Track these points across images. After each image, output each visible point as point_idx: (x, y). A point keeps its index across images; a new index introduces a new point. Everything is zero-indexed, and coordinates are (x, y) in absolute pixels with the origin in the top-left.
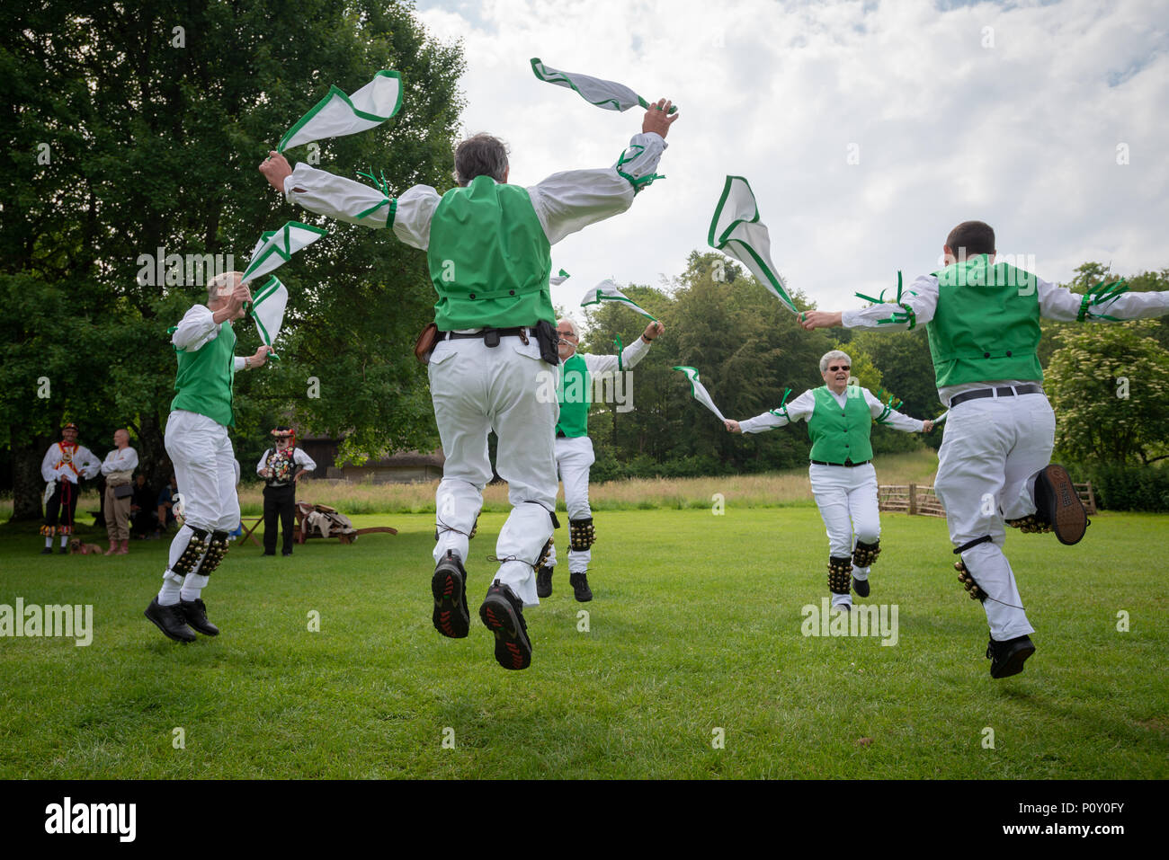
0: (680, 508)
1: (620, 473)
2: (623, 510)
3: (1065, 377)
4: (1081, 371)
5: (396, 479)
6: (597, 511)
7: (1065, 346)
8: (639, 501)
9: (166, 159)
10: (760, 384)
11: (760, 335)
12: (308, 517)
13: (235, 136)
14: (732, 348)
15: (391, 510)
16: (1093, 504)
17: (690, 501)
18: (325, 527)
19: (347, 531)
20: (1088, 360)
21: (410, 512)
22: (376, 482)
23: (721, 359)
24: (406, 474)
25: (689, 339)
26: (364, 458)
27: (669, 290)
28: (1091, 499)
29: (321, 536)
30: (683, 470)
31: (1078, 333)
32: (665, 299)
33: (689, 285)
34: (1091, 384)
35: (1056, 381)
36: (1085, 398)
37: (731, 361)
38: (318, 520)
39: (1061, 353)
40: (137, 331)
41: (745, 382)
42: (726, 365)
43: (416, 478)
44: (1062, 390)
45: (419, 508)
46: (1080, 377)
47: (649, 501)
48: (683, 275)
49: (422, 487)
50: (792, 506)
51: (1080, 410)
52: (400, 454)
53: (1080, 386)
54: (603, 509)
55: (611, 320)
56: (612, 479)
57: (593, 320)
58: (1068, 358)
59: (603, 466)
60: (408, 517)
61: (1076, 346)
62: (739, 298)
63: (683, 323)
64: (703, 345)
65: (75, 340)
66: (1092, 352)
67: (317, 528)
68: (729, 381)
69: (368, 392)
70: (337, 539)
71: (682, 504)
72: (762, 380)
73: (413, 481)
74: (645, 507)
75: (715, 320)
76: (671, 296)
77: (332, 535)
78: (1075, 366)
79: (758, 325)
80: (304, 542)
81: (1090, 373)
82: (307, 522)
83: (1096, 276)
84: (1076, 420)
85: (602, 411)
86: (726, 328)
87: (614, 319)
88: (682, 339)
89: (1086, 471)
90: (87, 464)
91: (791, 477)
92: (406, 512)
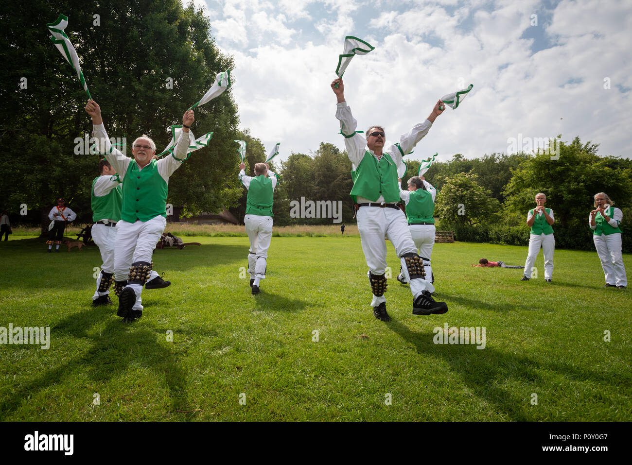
0: (311, 237)
1: (292, 222)
2: (291, 237)
3: (446, 194)
4: (452, 192)
5: (206, 223)
6: (281, 237)
7: (447, 183)
8: (297, 233)
9: (108, 94)
10: (344, 192)
11: (344, 174)
12: (165, 238)
13: (137, 87)
14: (334, 178)
15: (203, 235)
16: (453, 239)
17: (315, 234)
18: (171, 242)
19: (180, 244)
20: (454, 188)
21: (210, 236)
22: (199, 224)
23: (330, 182)
24: (211, 221)
25: (319, 174)
26: (191, 215)
27: (312, 156)
28: (453, 237)
29: (169, 246)
30: (314, 222)
31: (452, 179)
32: (311, 159)
33: (320, 155)
34: (455, 197)
35: (443, 195)
36: (453, 202)
37: (333, 183)
38: (169, 240)
39: (446, 186)
40: (93, 162)
41: (338, 191)
42: (332, 185)
43: (214, 223)
44: (445, 198)
45: (214, 234)
46: (451, 194)
47: (301, 234)
48: (318, 151)
49: (216, 226)
50: (352, 237)
51: (451, 206)
52: (206, 214)
53: (451, 198)
54: (283, 236)
55: (291, 166)
56: (288, 225)
57: (284, 166)
58: (448, 187)
59: (286, 220)
60: (209, 237)
61: (451, 183)
62: (338, 161)
63: (317, 168)
64: (324, 177)
65: (65, 165)
66: (456, 186)
67: (168, 243)
68: (332, 191)
69: (191, 191)
70: (176, 247)
71: (312, 235)
72: (344, 190)
73: (213, 224)
74: (299, 236)
75: (329, 168)
76: (313, 158)
77: (174, 245)
78: (450, 190)
79: (344, 170)
80: (163, 248)
81: (455, 193)
82: (164, 240)
83: (460, 159)
84: (449, 209)
85: (286, 200)
86: (332, 171)
87: (292, 166)
88: (316, 174)
89: (451, 227)
90: (69, 215)
91: (353, 226)
92: (209, 236)
